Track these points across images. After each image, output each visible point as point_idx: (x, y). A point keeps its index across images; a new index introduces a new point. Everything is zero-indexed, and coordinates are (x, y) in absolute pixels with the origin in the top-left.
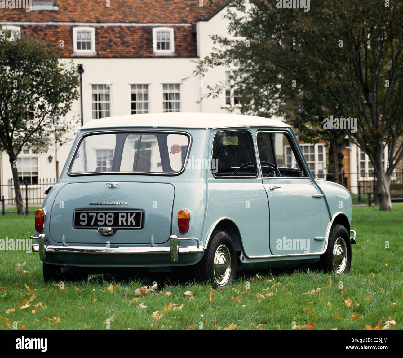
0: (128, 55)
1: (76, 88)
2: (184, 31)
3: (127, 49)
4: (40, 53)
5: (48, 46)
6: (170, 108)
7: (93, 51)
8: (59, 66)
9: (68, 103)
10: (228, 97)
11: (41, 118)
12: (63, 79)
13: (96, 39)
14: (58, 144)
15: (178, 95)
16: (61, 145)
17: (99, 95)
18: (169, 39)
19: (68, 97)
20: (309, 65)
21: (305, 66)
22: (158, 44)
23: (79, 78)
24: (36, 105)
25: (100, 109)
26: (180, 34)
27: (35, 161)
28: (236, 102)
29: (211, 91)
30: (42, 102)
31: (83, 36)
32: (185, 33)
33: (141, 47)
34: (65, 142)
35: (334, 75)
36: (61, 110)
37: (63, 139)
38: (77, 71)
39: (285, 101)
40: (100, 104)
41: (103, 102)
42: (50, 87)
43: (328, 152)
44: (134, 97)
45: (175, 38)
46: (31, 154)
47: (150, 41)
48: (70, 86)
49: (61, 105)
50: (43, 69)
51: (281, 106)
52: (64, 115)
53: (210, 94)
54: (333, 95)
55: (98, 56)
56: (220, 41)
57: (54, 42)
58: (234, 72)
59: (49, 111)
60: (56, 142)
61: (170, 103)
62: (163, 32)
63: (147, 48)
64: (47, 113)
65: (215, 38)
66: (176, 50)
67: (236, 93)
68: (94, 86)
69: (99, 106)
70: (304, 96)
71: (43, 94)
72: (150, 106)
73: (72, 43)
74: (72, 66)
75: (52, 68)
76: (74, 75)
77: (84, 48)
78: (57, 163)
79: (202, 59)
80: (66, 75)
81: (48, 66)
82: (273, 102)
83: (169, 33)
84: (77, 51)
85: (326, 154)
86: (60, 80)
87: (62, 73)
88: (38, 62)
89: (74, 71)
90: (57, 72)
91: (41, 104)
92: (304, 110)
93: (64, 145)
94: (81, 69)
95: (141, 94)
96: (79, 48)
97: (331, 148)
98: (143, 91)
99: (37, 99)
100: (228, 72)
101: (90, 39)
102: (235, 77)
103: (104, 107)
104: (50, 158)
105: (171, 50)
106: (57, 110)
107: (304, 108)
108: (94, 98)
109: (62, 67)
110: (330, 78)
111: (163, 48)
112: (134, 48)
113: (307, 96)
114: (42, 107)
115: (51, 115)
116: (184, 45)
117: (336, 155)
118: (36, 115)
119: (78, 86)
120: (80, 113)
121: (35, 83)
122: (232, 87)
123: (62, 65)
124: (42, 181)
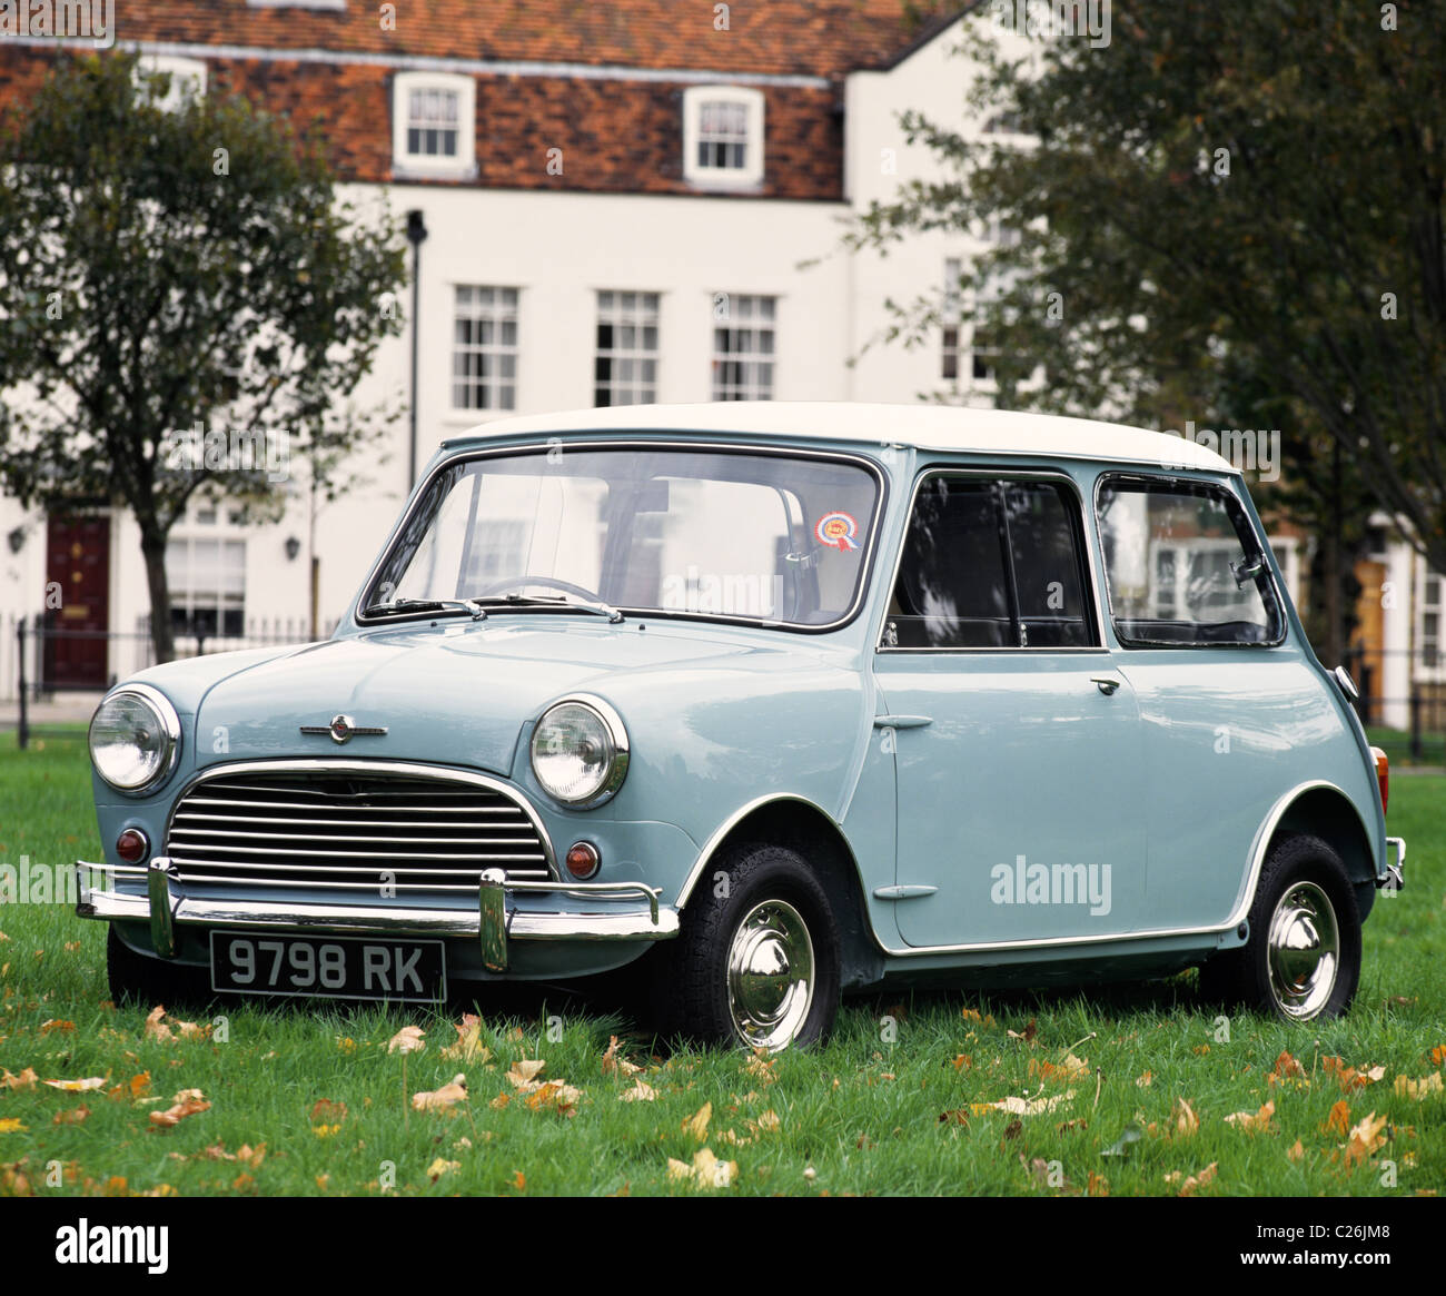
0: (594, 184)
1: (393, 292)
2: (802, 104)
3: (589, 162)
4: (271, 161)
5: (303, 136)
6: (738, 380)
7: (463, 161)
8: (335, 210)
9: (363, 347)
10: (950, 351)
11: (262, 397)
12: (349, 258)
13: (480, 121)
14: (322, 493)
15: (767, 337)
16: (330, 497)
17: (481, 324)
18: (742, 132)
19: (364, 326)
20: (1256, 244)
21: (1240, 248)
22: (703, 148)
23: (408, 259)
24: (248, 350)
25: (480, 373)
26: (787, 116)
27: (235, 551)
28: (980, 371)
29: (899, 322)
30: (269, 336)
31: (431, 106)
32: (804, 113)
33: (641, 157)
34: (344, 490)
35: (1344, 287)
36: (336, 370)
37: (337, 477)
38: (402, 231)
39: (1159, 378)
40: (480, 357)
41: (494, 349)
42: (298, 284)
43: (1306, 570)
44: (605, 336)
45: (769, 129)
46: (222, 528)
47: (674, 134)
48: (374, 286)
49: (337, 352)
50: (279, 221)
51: (1142, 396)
52: (347, 392)
53: (895, 332)
54: (1337, 361)
55: (483, 182)
56: (934, 142)
57: (322, 121)
58: (978, 261)
59: (294, 373)
60: (314, 488)
61: (738, 366)
62: (723, 105)
63: (663, 161)
64: (284, 379)
65: (914, 126)
66: (770, 173)
67: (980, 338)
68: (463, 291)
69: (480, 365)
70: (1229, 361)
71: (274, 311)
72: (664, 372)
73: (389, 130)
74: (385, 211)
75: (311, 217)
76: (391, 246)
77: (432, 150)
78: (315, 563)
79: (862, 207)
80: (359, 244)
81: (296, 209)
82: (1114, 379)
83: (743, 108)
84: (406, 161)
85: (1302, 578)
86: (339, 264)
87: (345, 235)
88: (261, 192)
89: (390, 232)
90: (328, 233)
91: (266, 344)
92: (1227, 410)
93: (343, 502)
94: (416, 226)
95: (632, 329)
96: (413, 147)
97: (1320, 555)
98: (639, 316)
99: (252, 327)
100: (954, 262)
101: (455, 119)
102: (978, 279)
103: (494, 368)
104: (292, 546)
105: (752, 172)
106: (324, 372)
107: (1229, 402)
108: (462, 335)
109: (348, 215)
110: (1332, 298)
111: (721, 163)
112: (615, 159)
113: (1241, 362)
114: (267, 357)
115: (300, 386)
116: (800, 155)
117: (1334, 582)
118: (246, 386)
119: (404, 285)
120: (406, 386)
121: (246, 268)
122: (967, 316)
123: (347, 206)
124: (258, 625)
